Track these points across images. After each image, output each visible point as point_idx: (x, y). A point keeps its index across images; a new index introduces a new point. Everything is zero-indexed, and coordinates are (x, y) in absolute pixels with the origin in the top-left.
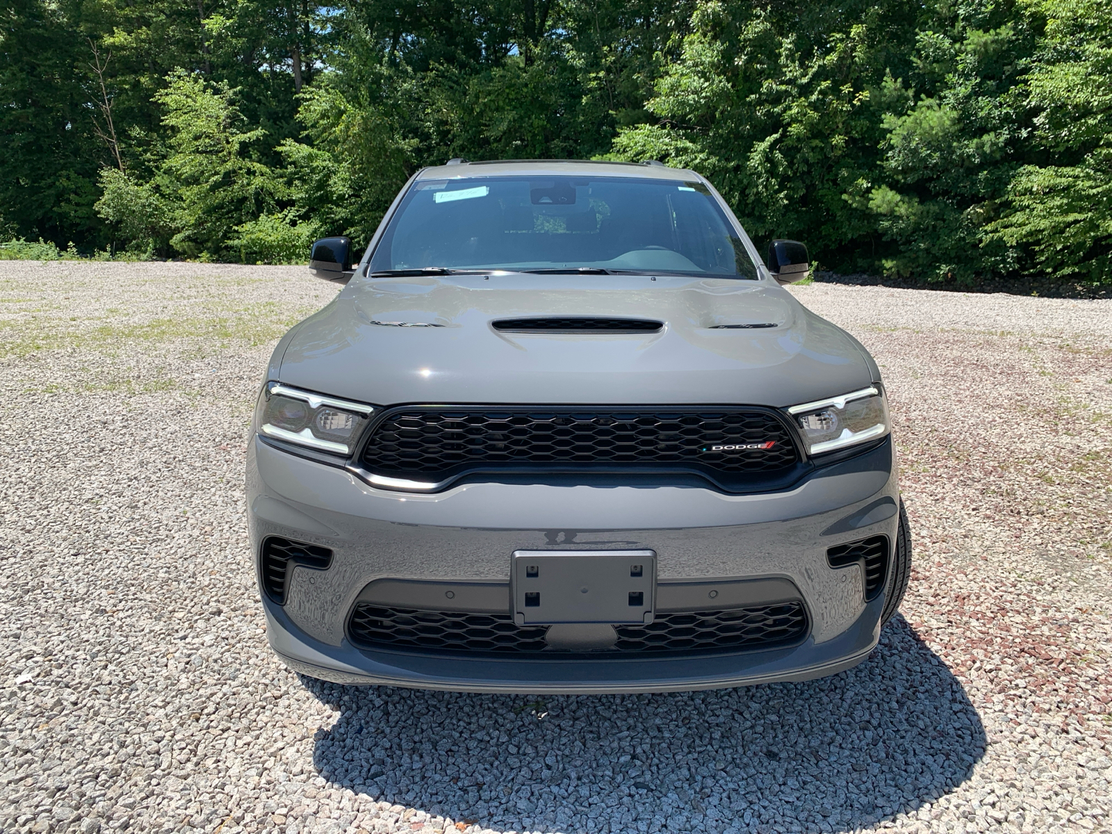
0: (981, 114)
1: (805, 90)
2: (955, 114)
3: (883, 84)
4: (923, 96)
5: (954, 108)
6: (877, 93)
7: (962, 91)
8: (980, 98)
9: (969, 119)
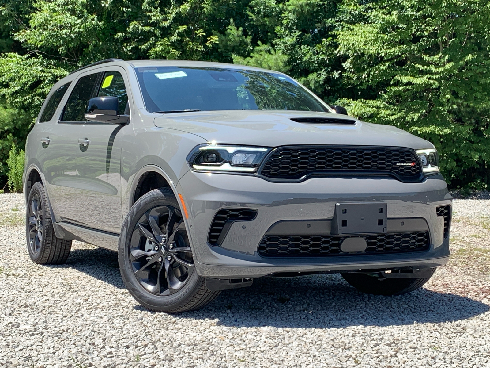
0: (305, 59)
1: (166, 32)
2: (286, 58)
3: (229, 31)
4: (259, 42)
5: (284, 53)
6: (223, 38)
7: (290, 40)
8: (302, 47)
9: (295, 62)
